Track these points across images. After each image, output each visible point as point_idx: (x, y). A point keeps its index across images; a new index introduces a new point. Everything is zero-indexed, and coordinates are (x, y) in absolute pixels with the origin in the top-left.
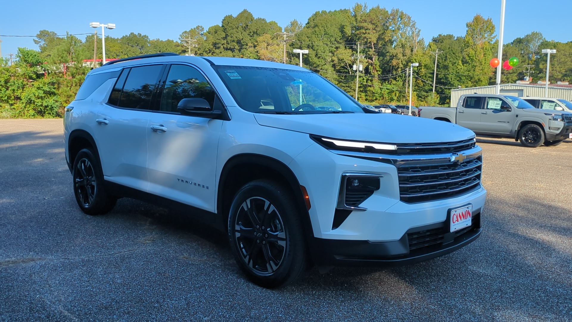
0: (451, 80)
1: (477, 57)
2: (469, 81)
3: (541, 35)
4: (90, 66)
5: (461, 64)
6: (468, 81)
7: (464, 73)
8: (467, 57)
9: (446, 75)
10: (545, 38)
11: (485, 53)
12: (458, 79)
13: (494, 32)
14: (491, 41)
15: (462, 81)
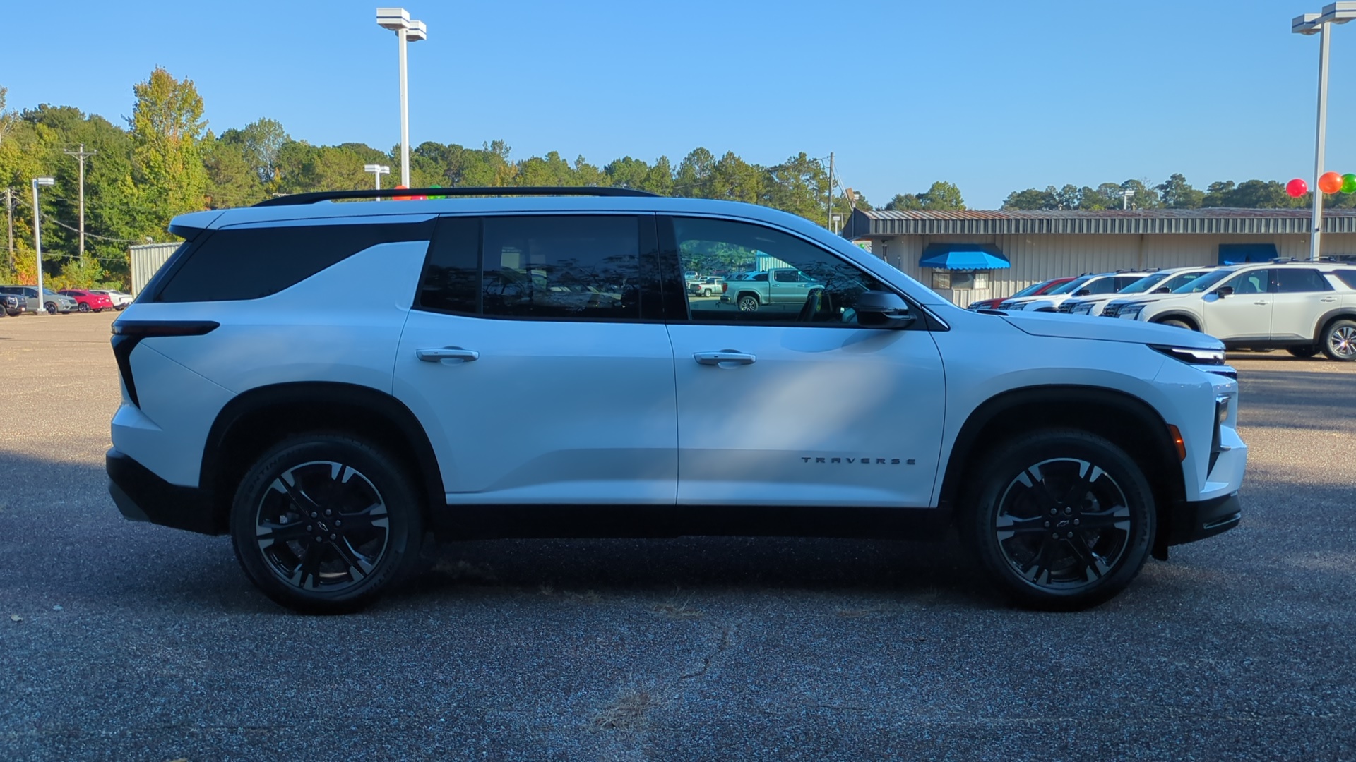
0: (109, 222)
1: (168, 169)
2: (156, 224)
3: (280, 127)
5: (132, 185)
6: (154, 226)
7: (141, 205)
8: (145, 169)
9: (97, 209)
10: (288, 136)
11: (185, 159)
12: (127, 218)
13: (201, 113)
14: (198, 133)
15: (136, 225)
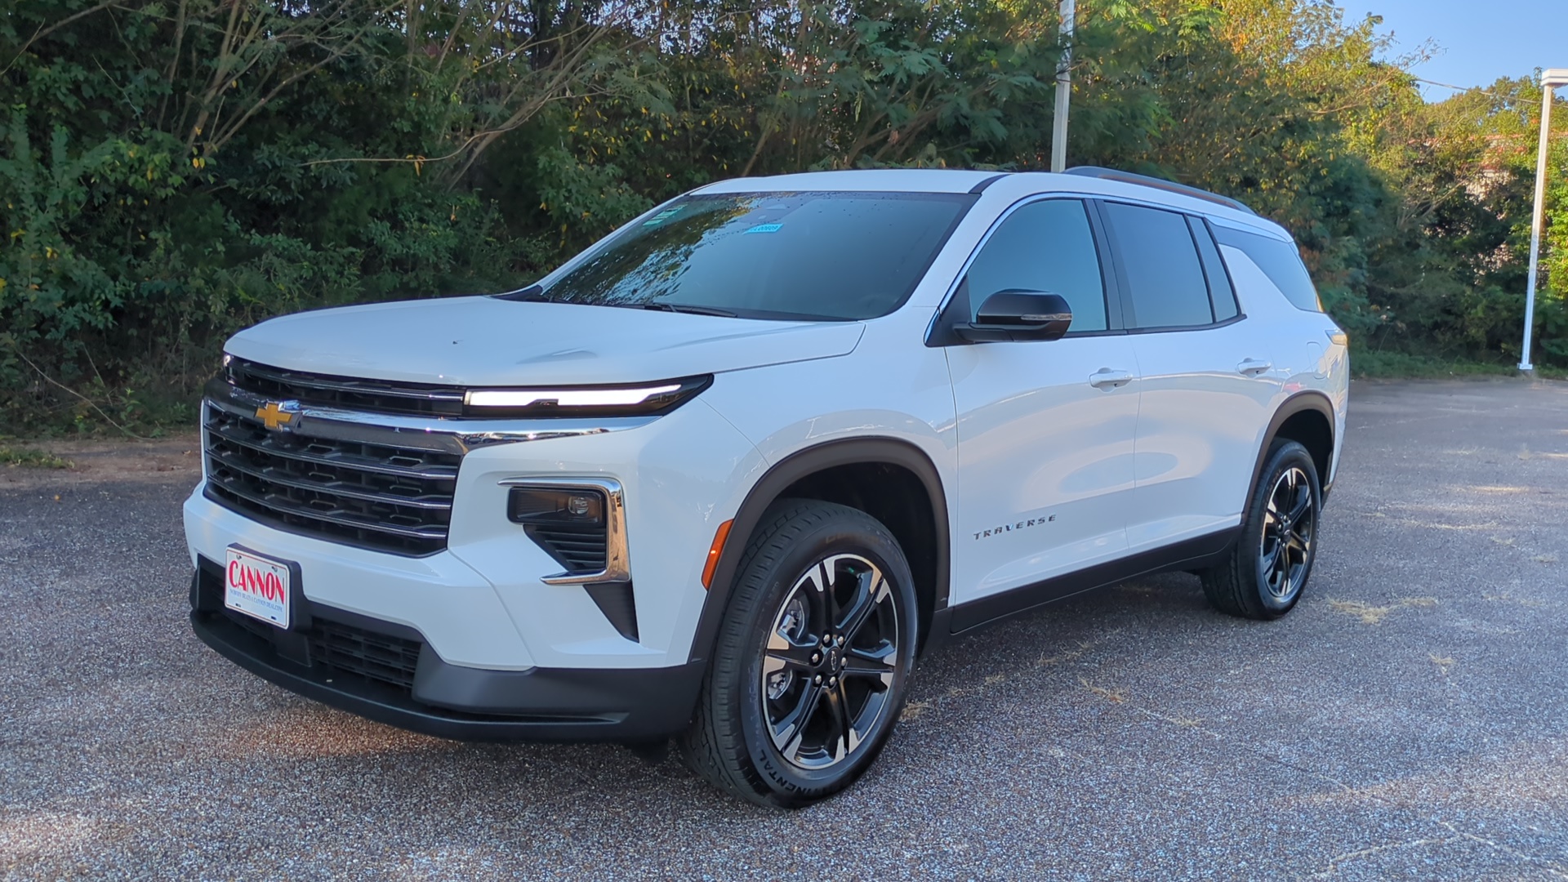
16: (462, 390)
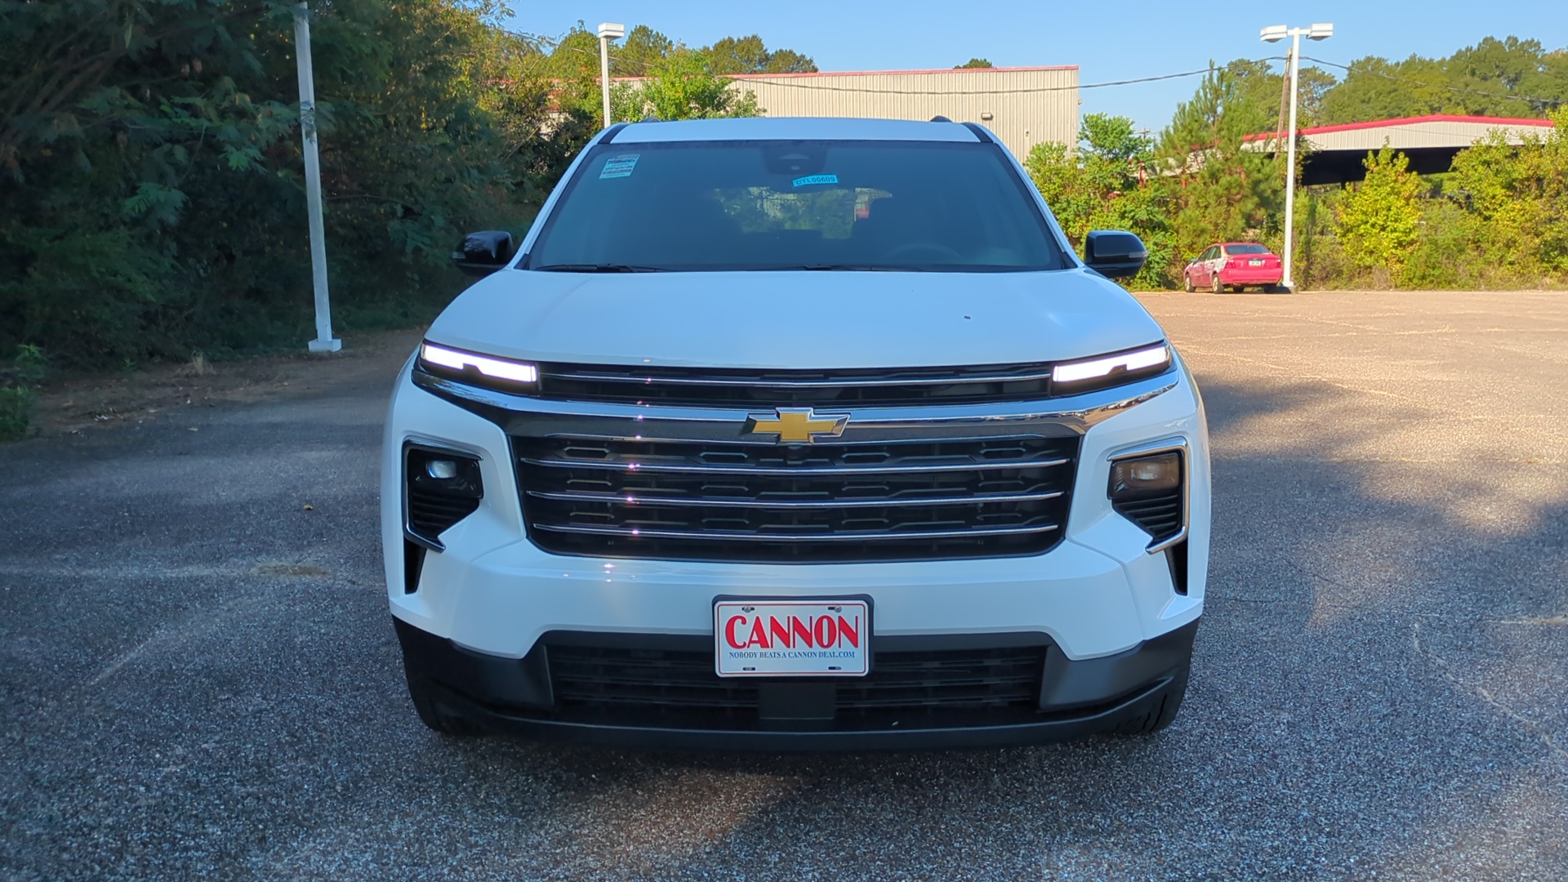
4: (1265, 149)
16: (1049, 366)
